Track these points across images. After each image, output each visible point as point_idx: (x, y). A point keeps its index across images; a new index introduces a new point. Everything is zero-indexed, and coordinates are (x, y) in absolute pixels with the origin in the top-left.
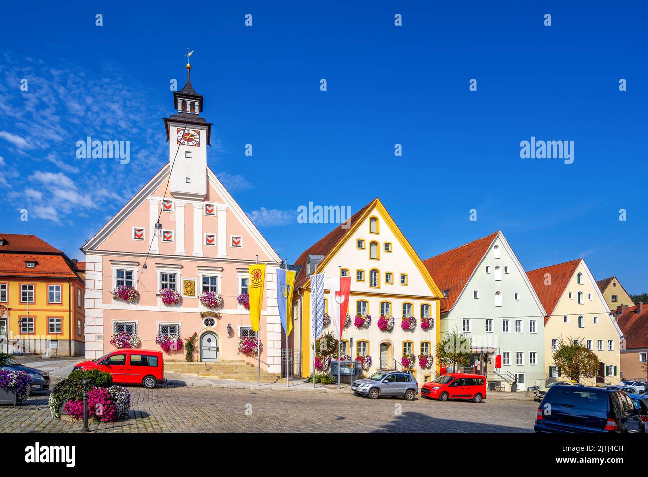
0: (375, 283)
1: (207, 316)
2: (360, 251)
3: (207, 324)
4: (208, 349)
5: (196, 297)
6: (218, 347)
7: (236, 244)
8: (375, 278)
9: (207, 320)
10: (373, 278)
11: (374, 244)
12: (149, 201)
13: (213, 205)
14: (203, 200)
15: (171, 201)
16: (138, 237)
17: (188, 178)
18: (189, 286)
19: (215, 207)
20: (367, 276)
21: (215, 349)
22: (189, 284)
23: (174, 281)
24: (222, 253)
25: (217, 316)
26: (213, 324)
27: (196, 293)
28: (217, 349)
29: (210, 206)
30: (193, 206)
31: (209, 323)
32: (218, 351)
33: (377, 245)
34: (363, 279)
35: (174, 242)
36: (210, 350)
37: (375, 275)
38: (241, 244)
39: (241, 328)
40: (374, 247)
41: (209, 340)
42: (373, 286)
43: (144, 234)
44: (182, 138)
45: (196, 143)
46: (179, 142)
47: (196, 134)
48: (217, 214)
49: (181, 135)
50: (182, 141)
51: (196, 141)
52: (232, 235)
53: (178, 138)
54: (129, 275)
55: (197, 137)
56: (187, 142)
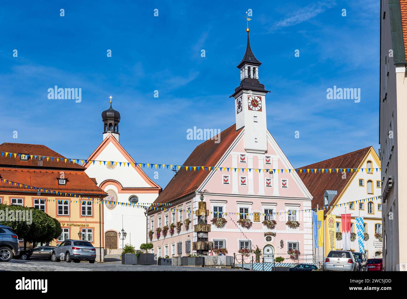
0: (371, 211)
1: (268, 235)
2: (361, 187)
3: (267, 240)
5: (261, 222)
7: (284, 186)
8: (371, 207)
9: (267, 237)
10: (369, 207)
11: (370, 181)
12: (231, 156)
13: (269, 157)
14: (264, 154)
15: (244, 155)
16: (226, 182)
17: (256, 139)
18: (257, 215)
19: (271, 159)
20: (366, 206)
21: (272, 256)
23: (247, 212)
24: (276, 193)
25: (273, 234)
26: (270, 240)
27: (261, 220)
29: (268, 157)
30: (258, 158)
31: (269, 239)
32: (274, 257)
33: (371, 182)
34: (363, 209)
35: (247, 185)
37: (371, 205)
38: (287, 185)
39: (288, 243)
40: (370, 183)
41: (268, 251)
42: (370, 212)
43: (229, 180)
44: (251, 104)
45: (259, 108)
46: (249, 107)
47: (259, 100)
48: (273, 163)
49: (251, 102)
50: (251, 107)
51: (259, 107)
52: (282, 179)
53: (249, 104)
54: (221, 209)
55: (260, 102)
56: (254, 108)
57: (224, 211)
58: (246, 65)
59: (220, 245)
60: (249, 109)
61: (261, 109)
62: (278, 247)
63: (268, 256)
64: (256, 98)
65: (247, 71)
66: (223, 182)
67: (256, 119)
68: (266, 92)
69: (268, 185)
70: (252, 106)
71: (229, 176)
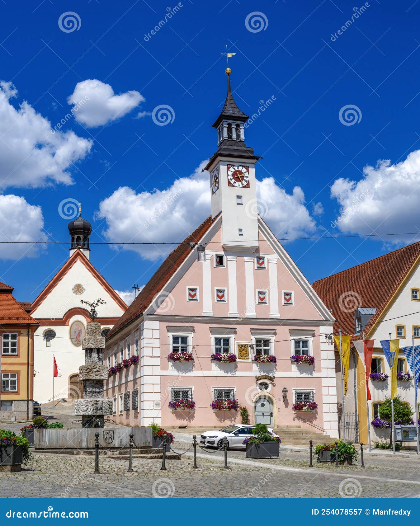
1: (261, 379)
2: (415, 302)
3: (261, 388)
4: (261, 414)
5: (250, 360)
6: (272, 412)
7: (288, 301)
9: (261, 384)
13: (263, 258)
14: (254, 253)
15: (223, 256)
16: (193, 298)
17: (240, 230)
19: (265, 260)
21: (269, 414)
22: (243, 348)
23: (228, 344)
24: (274, 312)
25: (271, 379)
26: (266, 388)
27: (250, 356)
28: (271, 415)
29: (260, 258)
30: (244, 260)
31: (263, 386)
32: (272, 416)
35: (226, 302)
36: (263, 415)
38: (293, 301)
39: (296, 392)
41: (263, 405)
43: (198, 294)
44: (232, 177)
45: (245, 183)
46: (229, 183)
47: (245, 170)
48: (268, 267)
49: (231, 174)
50: (232, 182)
51: (246, 181)
52: (283, 291)
53: (230, 178)
54: (184, 340)
55: (246, 174)
56: (237, 183)
57: (190, 342)
58: (224, 120)
59: (182, 396)
60: (230, 184)
61: (248, 184)
62: (280, 400)
63: (263, 414)
64: (240, 168)
65: (225, 130)
66: (188, 297)
67: (239, 201)
68: (257, 158)
69: (262, 301)
70: (234, 181)
71: (198, 288)
